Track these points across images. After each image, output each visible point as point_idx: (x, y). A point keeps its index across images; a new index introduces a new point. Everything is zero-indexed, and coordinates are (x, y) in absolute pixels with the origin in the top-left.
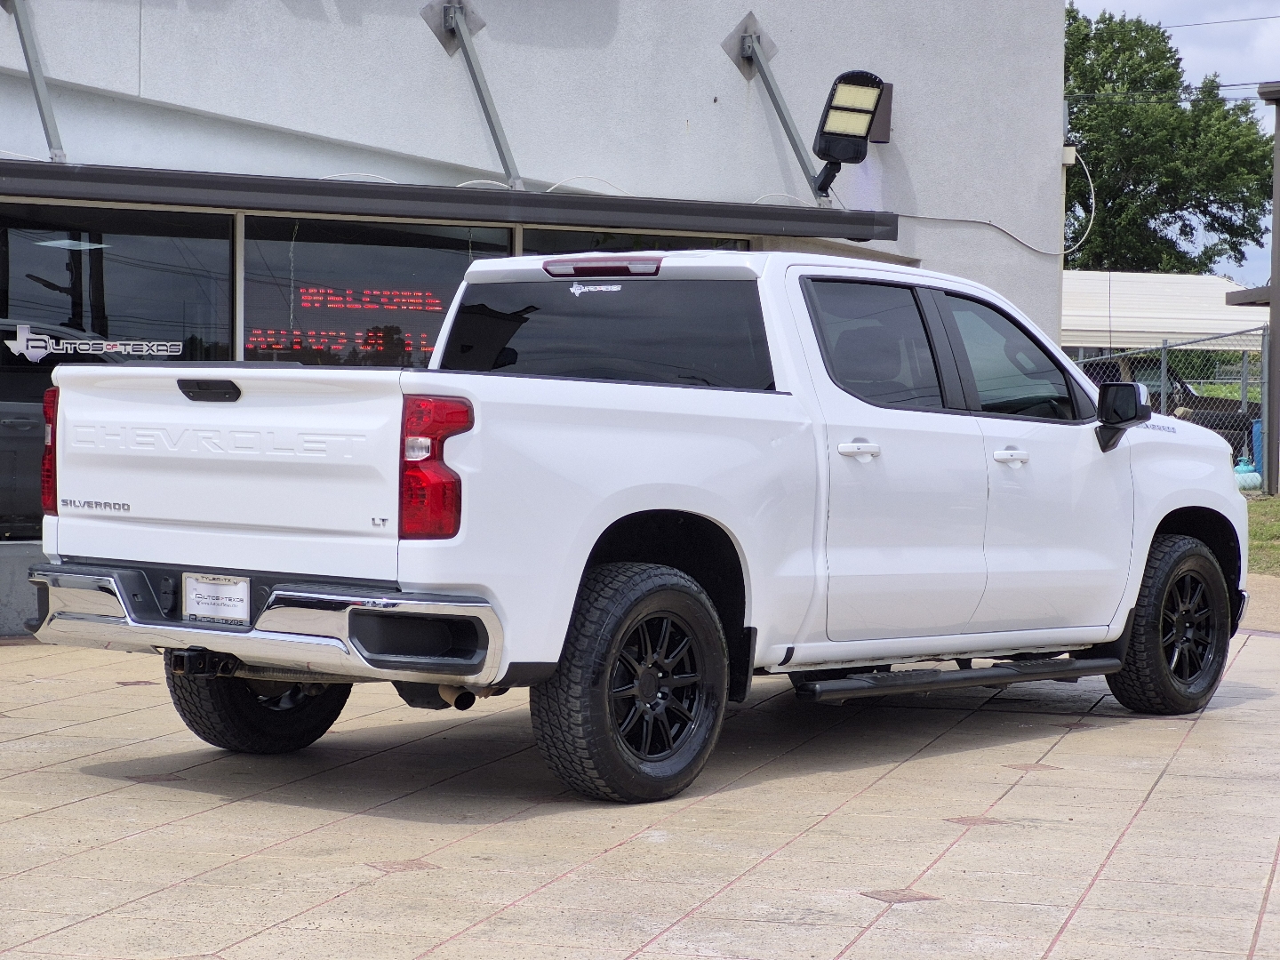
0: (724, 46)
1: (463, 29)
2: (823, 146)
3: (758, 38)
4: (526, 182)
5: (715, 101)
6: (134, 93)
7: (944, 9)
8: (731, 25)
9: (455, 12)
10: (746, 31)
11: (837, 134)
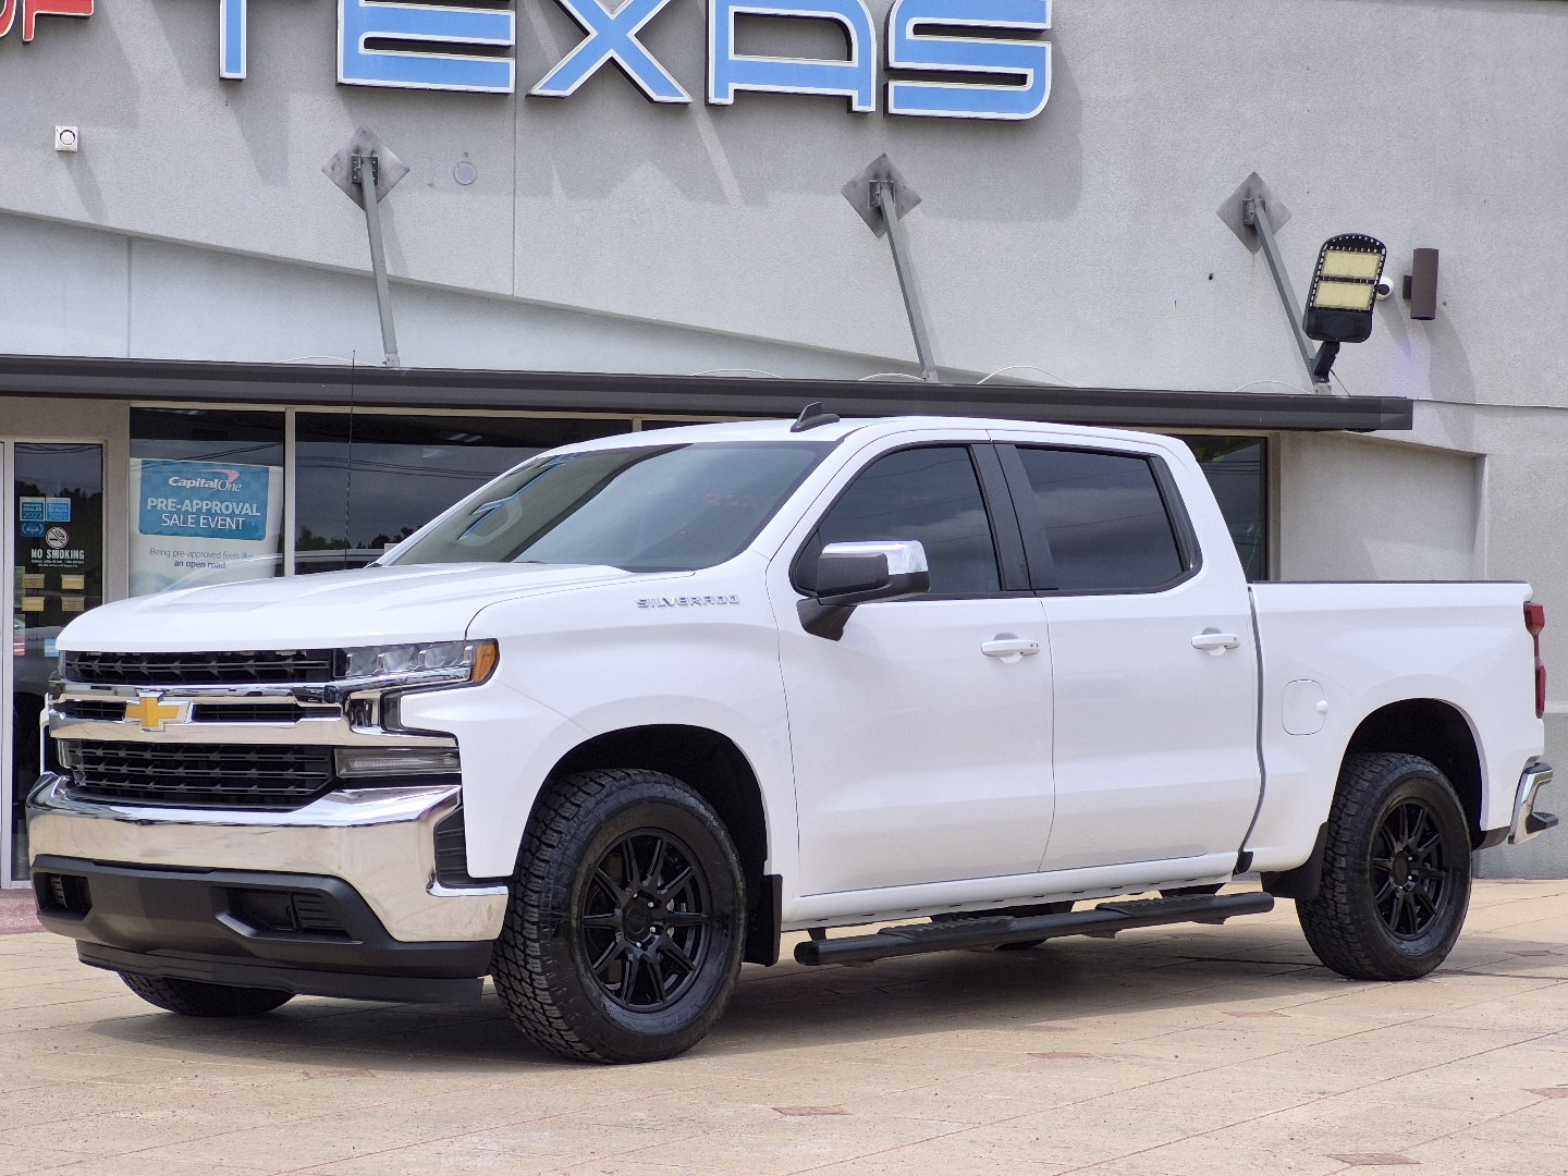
0: (1222, 214)
1: (890, 208)
2: (1313, 323)
3: (1263, 203)
4: (941, 372)
5: (1211, 278)
6: (508, 292)
7: (1511, 157)
8: (1230, 188)
9: (881, 188)
10: (1248, 195)
11: (1333, 309)
